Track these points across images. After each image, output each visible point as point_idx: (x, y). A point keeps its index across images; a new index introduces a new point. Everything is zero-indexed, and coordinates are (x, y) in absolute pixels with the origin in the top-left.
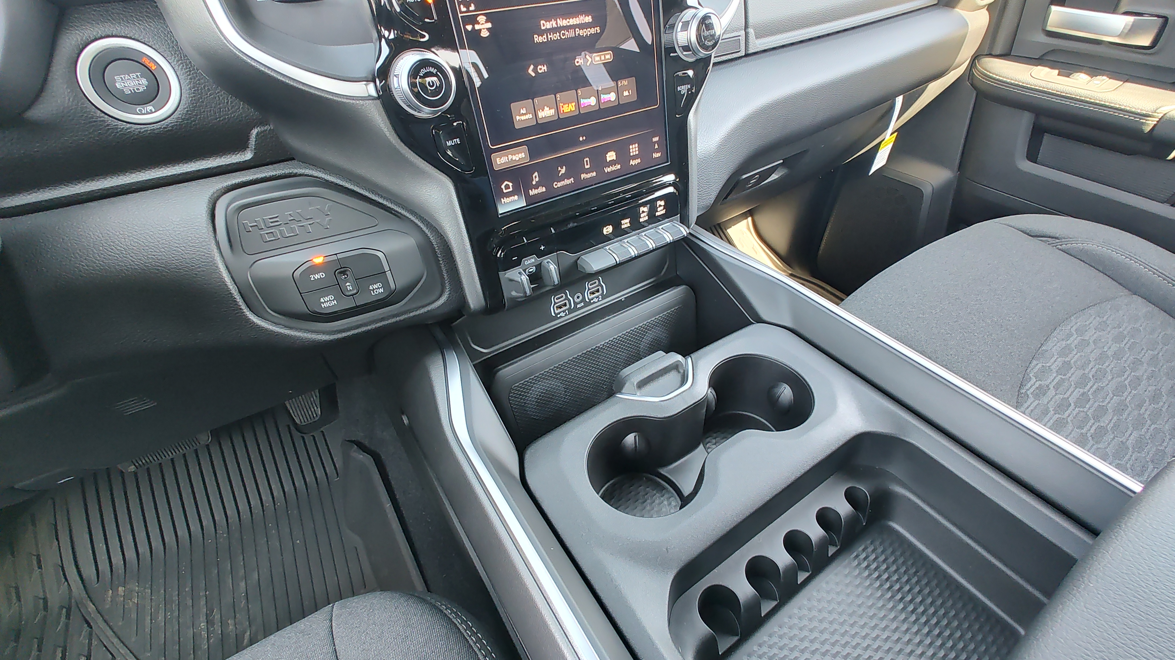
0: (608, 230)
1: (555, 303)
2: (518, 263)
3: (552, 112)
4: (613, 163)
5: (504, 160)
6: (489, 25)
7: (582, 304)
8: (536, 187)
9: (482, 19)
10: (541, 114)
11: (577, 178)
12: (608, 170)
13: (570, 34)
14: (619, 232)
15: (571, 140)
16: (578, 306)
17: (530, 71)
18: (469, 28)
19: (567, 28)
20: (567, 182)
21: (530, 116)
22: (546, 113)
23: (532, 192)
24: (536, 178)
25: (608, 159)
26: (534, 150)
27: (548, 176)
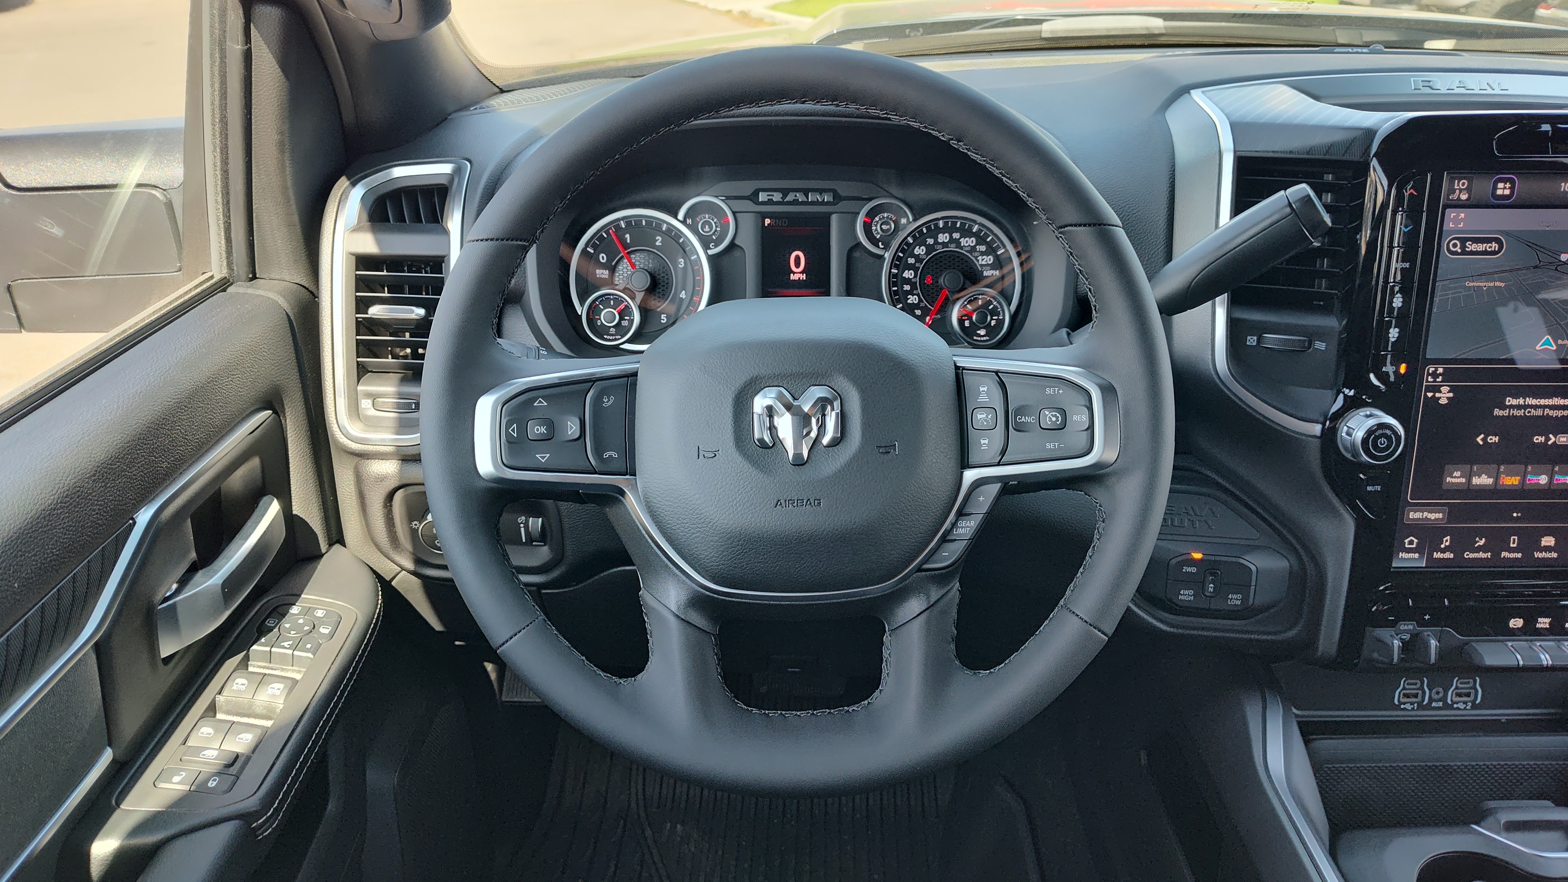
0: (1516, 623)
1: (1404, 688)
2: (1393, 624)
3: (1490, 481)
4: (1548, 549)
5: (1418, 515)
6: (1451, 395)
7: (1440, 704)
8: (1443, 551)
9: (1445, 389)
10: (1476, 481)
11: (1496, 555)
12: (1537, 555)
13: (1539, 412)
14: (1530, 631)
15: (1503, 513)
16: (1434, 704)
17: (1479, 440)
18: (1430, 395)
19: (1536, 407)
20: (1482, 555)
21: (1464, 480)
22: (1483, 480)
23: (1435, 555)
24: (1447, 541)
25: (1543, 543)
26: (1454, 513)
27: (1462, 542)
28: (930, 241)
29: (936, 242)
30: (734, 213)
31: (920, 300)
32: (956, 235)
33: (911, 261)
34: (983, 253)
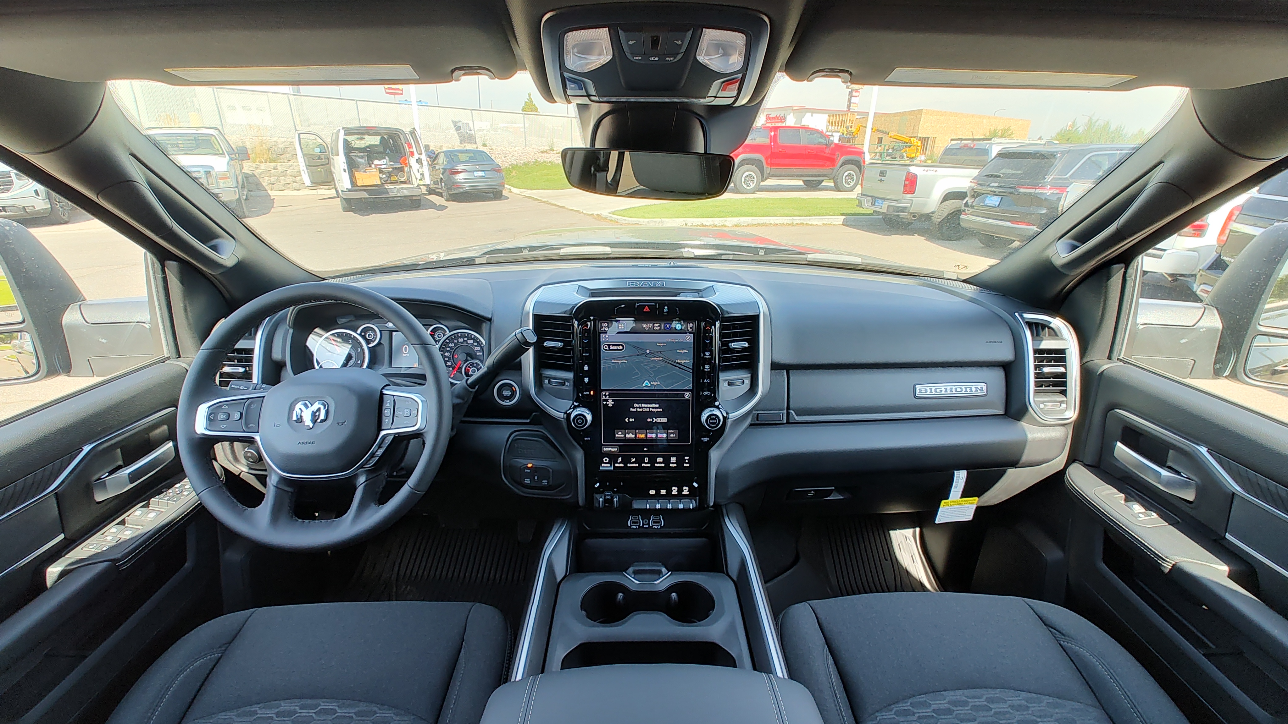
0: (652, 492)
1: (632, 520)
2: (602, 492)
3: (633, 436)
4: (660, 463)
5: (607, 449)
6: (613, 403)
7: (647, 526)
8: (619, 463)
9: (610, 401)
10: (627, 436)
11: (640, 465)
12: (656, 465)
13: (648, 410)
14: (658, 496)
15: (641, 449)
16: (645, 526)
17: (626, 420)
18: (605, 403)
19: (646, 408)
20: (634, 465)
21: (623, 436)
22: (630, 436)
23: (617, 465)
24: (620, 460)
25: (658, 461)
26: (621, 448)
27: (626, 460)
28: (456, 341)
29: (458, 342)
30: (380, 331)
31: (452, 364)
32: (466, 339)
33: (448, 349)
34: (476, 346)
